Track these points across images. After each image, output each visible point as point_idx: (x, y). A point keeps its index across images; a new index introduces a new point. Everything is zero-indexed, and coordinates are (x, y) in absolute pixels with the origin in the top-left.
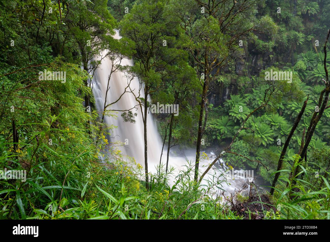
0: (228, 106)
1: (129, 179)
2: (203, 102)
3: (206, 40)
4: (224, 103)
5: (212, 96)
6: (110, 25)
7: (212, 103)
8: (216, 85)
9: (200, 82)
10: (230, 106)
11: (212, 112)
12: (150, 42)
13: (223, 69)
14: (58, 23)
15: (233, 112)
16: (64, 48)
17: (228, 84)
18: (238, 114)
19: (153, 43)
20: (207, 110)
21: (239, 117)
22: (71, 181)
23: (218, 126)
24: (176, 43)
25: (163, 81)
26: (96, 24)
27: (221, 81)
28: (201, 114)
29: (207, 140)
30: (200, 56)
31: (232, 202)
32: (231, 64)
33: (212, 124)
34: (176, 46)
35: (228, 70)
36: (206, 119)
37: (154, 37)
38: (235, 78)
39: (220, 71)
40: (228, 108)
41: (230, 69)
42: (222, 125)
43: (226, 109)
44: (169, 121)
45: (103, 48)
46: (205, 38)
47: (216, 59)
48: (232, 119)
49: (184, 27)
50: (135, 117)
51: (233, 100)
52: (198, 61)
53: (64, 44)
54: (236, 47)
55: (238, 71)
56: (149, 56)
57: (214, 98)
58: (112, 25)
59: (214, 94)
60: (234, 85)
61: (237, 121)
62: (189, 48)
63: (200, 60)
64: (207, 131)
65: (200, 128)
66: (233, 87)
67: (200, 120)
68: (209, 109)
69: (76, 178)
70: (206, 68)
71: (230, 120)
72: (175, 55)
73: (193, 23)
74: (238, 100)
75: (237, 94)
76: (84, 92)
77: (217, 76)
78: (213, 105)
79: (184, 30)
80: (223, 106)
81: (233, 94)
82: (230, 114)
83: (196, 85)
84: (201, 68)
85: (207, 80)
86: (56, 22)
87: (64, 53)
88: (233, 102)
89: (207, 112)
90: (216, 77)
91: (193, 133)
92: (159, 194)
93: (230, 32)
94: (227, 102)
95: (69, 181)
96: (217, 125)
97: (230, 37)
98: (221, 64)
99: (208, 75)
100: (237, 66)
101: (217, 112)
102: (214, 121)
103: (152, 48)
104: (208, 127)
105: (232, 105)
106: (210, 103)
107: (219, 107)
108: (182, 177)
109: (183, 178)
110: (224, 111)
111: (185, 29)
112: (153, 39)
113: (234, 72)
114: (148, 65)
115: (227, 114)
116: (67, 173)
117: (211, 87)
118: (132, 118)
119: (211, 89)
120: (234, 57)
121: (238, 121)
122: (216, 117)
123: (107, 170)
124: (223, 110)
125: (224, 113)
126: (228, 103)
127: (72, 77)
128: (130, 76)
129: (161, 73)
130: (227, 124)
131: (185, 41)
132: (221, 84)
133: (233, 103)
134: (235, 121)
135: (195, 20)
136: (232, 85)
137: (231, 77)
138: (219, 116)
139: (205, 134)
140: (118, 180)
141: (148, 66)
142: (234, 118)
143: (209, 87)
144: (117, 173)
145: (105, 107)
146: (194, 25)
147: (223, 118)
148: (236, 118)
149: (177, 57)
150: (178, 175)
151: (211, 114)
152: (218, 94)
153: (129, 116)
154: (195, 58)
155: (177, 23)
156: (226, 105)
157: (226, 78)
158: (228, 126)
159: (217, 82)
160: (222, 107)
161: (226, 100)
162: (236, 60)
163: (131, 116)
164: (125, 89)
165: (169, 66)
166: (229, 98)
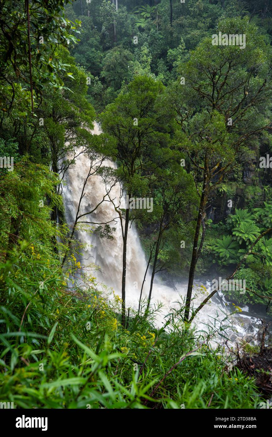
0: (231, 223)
1: (104, 315)
2: (200, 217)
3: (207, 139)
4: (226, 219)
5: (211, 209)
6: (89, 117)
7: (211, 218)
8: (217, 196)
9: (198, 191)
10: (234, 223)
11: (210, 229)
12: (136, 139)
13: (227, 176)
14: (28, 114)
15: (238, 231)
16: (31, 144)
17: (232, 194)
18: (244, 233)
19: (140, 141)
20: (205, 227)
21: (246, 237)
22: (32, 315)
23: (218, 248)
24: (169, 142)
25: (150, 188)
26: (72, 116)
27: (224, 191)
28: (197, 232)
29: (203, 266)
30: (198, 158)
31: (238, 355)
32: (237, 169)
33: (210, 245)
34: (169, 145)
35: (233, 178)
36: (203, 239)
37: (142, 134)
38: (241, 187)
39: (223, 179)
40: (231, 226)
41: (236, 176)
42: (222, 247)
43: (228, 227)
44: (155, 239)
45: (78, 145)
46: (207, 137)
47: (218, 163)
48: (236, 240)
49: (180, 122)
50: (113, 232)
51: (238, 215)
52: (195, 165)
53: (31, 139)
54: (245, 148)
55: (245, 179)
56: (134, 157)
57: (213, 212)
58: (92, 117)
59: (215, 206)
60: (240, 196)
61: (242, 243)
62: (186, 149)
63: (198, 163)
64: (203, 253)
65: (194, 250)
66: (239, 200)
67: (195, 239)
68: (207, 225)
69: (38, 311)
70: (205, 175)
71: (233, 241)
72: (167, 157)
73: (191, 117)
74: (244, 216)
75: (244, 207)
76: (54, 201)
77: (219, 184)
78: (211, 221)
79: (180, 126)
80: (225, 222)
81: (238, 208)
82: (234, 233)
83: (193, 196)
84: (199, 174)
85: (206, 190)
86: (26, 114)
87: (31, 149)
88: (238, 217)
89: (204, 230)
90: (217, 186)
91: (185, 256)
92: (142, 338)
93: (238, 130)
94: (230, 217)
95: (30, 315)
96: (216, 246)
97: (238, 136)
98: (225, 169)
99: (208, 183)
100: (245, 173)
101: (216, 229)
102: (212, 241)
103: (139, 147)
104: (204, 248)
105: (237, 221)
106: (208, 218)
107: (220, 224)
108: (173, 317)
109: (174, 319)
110: (227, 229)
111: (181, 124)
112: (141, 135)
113: (240, 180)
114: (132, 167)
115: (230, 232)
116: (27, 304)
117: (210, 198)
118: (109, 234)
119: (209, 200)
120: (242, 162)
121: (244, 242)
122: (215, 236)
123: (77, 302)
124: (224, 228)
125: (225, 231)
126: (232, 219)
127: (41, 182)
128: (110, 180)
129: (148, 179)
130: (229, 245)
131: (181, 139)
132: (223, 195)
133: (237, 219)
134: (240, 243)
135: (194, 114)
136: (238, 196)
137: (237, 186)
138: (219, 235)
139: (201, 257)
140: (91, 316)
141: (132, 169)
142: (238, 238)
143: (208, 198)
144: (89, 306)
145: (77, 218)
146: (192, 120)
147: (224, 237)
148: (241, 238)
149: (170, 159)
150: (168, 314)
151: (209, 232)
152: (219, 207)
153: (105, 231)
154: (192, 160)
155: (172, 116)
156: (229, 221)
157: (230, 187)
158: (231, 249)
159: (218, 191)
160: (224, 224)
161: (229, 215)
162: (243, 165)
163: (109, 231)
164: (104, 197)
165: (160, 169)
166: (233, 212)
